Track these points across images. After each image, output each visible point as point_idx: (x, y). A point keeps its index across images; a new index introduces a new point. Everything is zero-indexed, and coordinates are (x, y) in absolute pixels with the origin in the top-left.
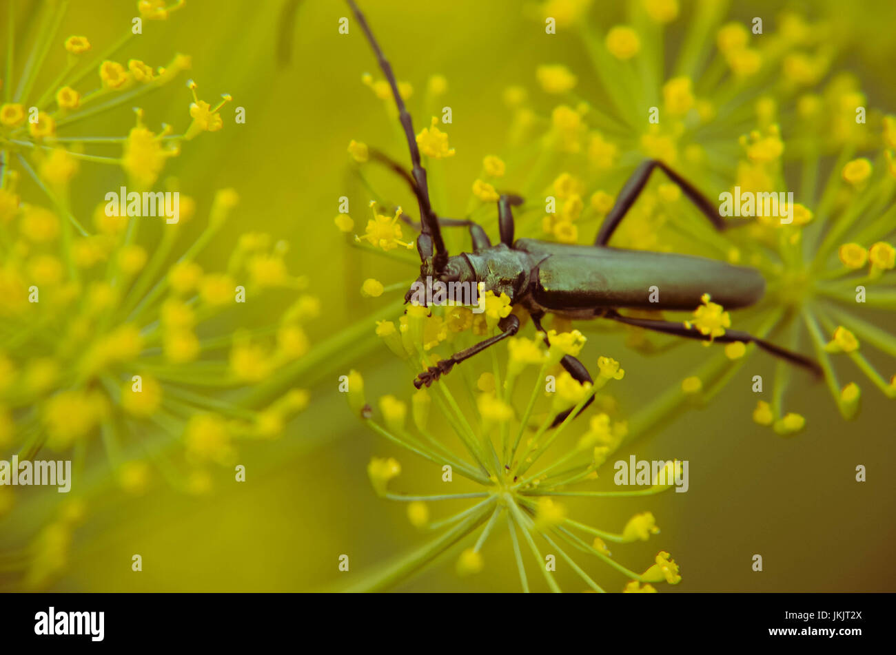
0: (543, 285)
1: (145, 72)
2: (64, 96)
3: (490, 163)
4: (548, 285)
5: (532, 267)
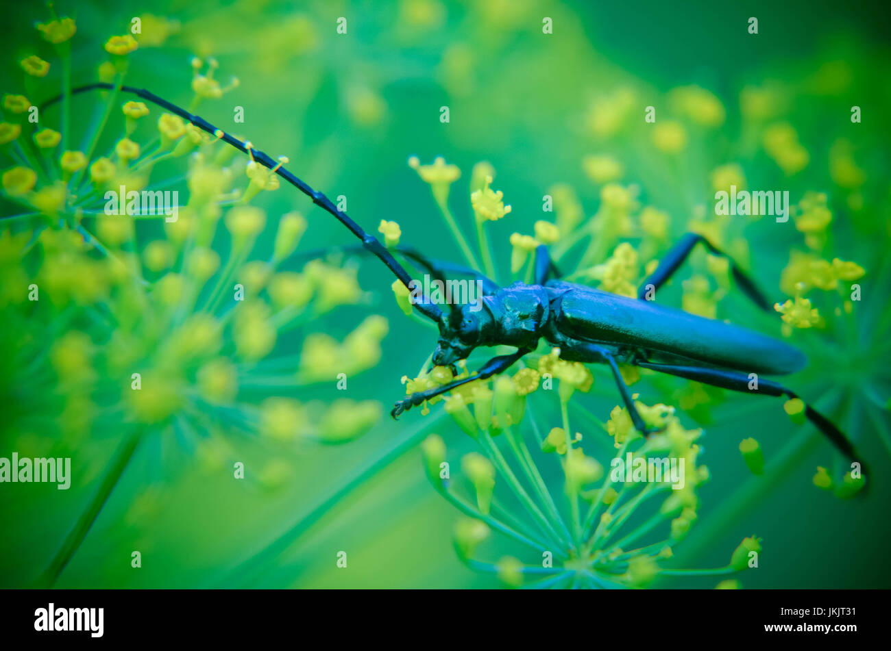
0: (565, 311)
1: (202, 137)
2: (125, 147)
3: (542, 228)
4: (570, 312)
5: (551, 299)
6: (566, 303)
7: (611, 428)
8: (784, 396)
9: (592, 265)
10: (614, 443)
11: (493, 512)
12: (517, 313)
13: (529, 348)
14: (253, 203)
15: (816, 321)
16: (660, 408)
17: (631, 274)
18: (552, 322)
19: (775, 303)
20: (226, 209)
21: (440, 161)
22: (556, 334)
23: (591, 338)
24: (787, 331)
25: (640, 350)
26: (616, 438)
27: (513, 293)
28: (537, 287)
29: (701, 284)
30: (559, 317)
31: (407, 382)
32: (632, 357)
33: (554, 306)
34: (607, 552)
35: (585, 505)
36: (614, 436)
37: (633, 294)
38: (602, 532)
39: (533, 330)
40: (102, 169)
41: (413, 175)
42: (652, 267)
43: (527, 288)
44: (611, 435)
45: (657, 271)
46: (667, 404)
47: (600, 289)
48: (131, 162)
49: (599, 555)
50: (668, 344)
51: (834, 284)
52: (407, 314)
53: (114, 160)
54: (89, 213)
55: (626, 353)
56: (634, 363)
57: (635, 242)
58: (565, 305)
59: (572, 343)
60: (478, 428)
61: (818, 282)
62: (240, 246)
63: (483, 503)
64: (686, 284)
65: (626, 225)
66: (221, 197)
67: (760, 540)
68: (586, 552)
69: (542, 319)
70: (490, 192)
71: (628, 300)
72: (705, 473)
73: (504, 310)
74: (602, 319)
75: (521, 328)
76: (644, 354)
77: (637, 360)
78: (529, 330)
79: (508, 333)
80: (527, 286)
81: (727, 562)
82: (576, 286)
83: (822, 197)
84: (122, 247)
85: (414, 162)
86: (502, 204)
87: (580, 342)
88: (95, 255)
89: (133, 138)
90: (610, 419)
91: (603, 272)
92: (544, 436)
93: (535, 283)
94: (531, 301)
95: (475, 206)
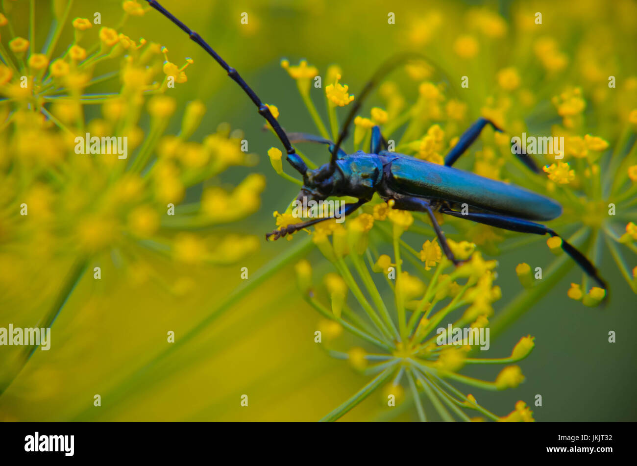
0: (393, 173)
1: (131, 44)
2: (75, 51)
3: (376, 112)
4: (397, 174)
5: (384, 164)
6: (394, 168)
7: (423, 256)
8: (548, 235)
9: (411, 140)
10: (425, 266)
11: (344, 315)
12: (360, 174)
13: (367, 199)
14: (168, 93)
15: (572, 179)
16: (464, 244)
17: (439, 147)
18: (384, 182)
19: (543, 166)
20: (148, 97)
21: (303, 63)
22: (386, 189)
23: (411, 193)
24: (551, 186)
25: (446, 202)
26: (426, 263)
27: (358, 159)
28: (374, 155)
29: (490, 153)
30: (389, 177)
31: (277, 216)
32: (440, 207)
33: (386, 169)
34: (425, 346)
35: (409, 313)
36: (425, 262)
37: (441, 162)
38: (421, 332)
39: (372, 186)
40: (59, 67)
41: (284, 73)
42: (455, 142)
43: (367, 156)
44: (423, 261)
45: (458, 144)
46: (470, 241)
47: (416, 157)
48: (79, 62)
49: (419, 349)
50: (466, 198)
51: (585, 153)
52: (278, 172)
53: (68, 60)
54: (49, 99)
55: (436, 204)
56: (441, 211)
57: (443, 123)
58: (393, 169)
59: (398, 197)
60: (335, 255)
61: (574, 151)
62: (158, 124)
63: (336, 310)
64: (478, 154)
65: (436, 111)
66: (144, 87)
67: (534, 339)
68: (410, 346)
69: (378, 179)
70: (340, 85)
71: (438, 166)
72: (497, 292)
73: (351, 172)
74: (421, 180)
75: (363, 185)
76: (448, 205)
77: (443, 209)
78: (369, 186)
79: (354, 188)
80: (365, 154)
81: (509, 354)
82: (401, 155)
83: (578, 90)
84: (73, 125)
85: (285, 63)
86: (347, 94)
87: (403, 196)
88: (55, 130)
89: (81, 44)
90: (423, 249)
91: (420, 145)
92: (375, 261)
93: (371, 153)
94: (371, 165)
95: (328, 96)
